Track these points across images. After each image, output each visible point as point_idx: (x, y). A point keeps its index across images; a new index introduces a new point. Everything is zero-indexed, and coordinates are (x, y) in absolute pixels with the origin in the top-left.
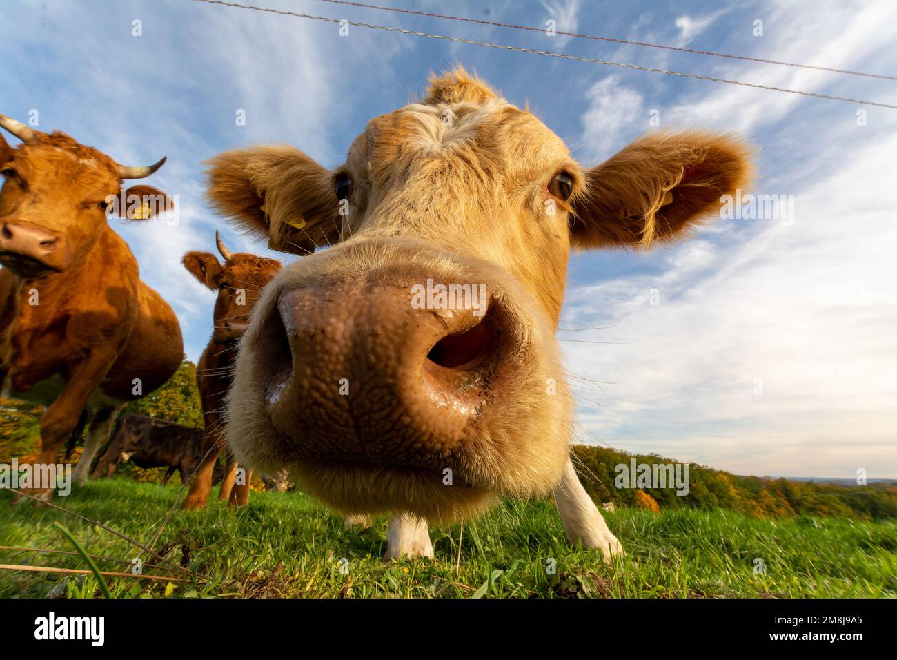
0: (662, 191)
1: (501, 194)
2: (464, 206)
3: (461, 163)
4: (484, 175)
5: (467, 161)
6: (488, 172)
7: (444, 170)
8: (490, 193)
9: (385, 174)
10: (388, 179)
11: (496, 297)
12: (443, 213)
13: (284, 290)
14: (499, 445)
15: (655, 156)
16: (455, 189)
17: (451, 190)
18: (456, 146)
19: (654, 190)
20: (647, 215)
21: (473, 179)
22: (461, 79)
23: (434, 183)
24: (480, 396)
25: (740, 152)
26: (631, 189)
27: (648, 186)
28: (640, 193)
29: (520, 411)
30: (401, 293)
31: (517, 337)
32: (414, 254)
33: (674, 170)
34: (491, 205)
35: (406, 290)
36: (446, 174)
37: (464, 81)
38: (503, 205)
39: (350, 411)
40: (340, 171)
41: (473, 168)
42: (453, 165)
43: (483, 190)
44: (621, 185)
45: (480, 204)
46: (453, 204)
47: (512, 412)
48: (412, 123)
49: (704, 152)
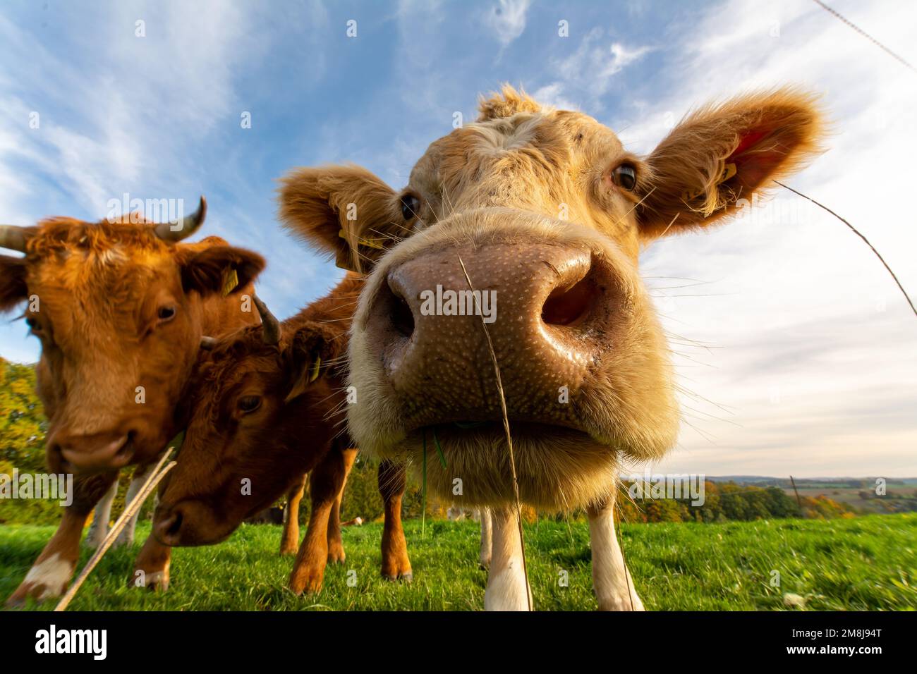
0: (720, 162)
1: (568, 182)
2: (539, 193)
3: (528, 158)
4: (550, 166)
5: (533, 157)
6: (553, 161)
7: (514, 165)
8: (559, 181)
9: (455, 179)
10: (459, 182)
11: (597, 253)
12: (525, 197)
13: (392, 269)
14: (618, 390)
15: (705, 131)
16: (528, 179)
17: (524, 180)
18: (518, 146)
19: (710, 162)
20: (706, 187)
21: (541, 170)
22: (510, 95)
23: (508, 176)
24: (596, 345)
25: (804, 101)
26: (686, 169)
27: (705, 160)
28: (697, 171)
29: (637, 361)
30: (511, 250)
31: (623, 289)
32: (513, 219)
33: (728, 139)
34: (561, 192)
35: (516, 246)
36: (516, 168)
37: (512, 98)
38: (572, 192)
39: (474, 363)
40: (404, 193)
41: (539, 161)
42: (521, 161)
43: (551, 179)
44: (674, 167)
45: (551, 194)
46: (530, 191)
47: (630, 361)
48: (472, 136)
49: (759, 113)
